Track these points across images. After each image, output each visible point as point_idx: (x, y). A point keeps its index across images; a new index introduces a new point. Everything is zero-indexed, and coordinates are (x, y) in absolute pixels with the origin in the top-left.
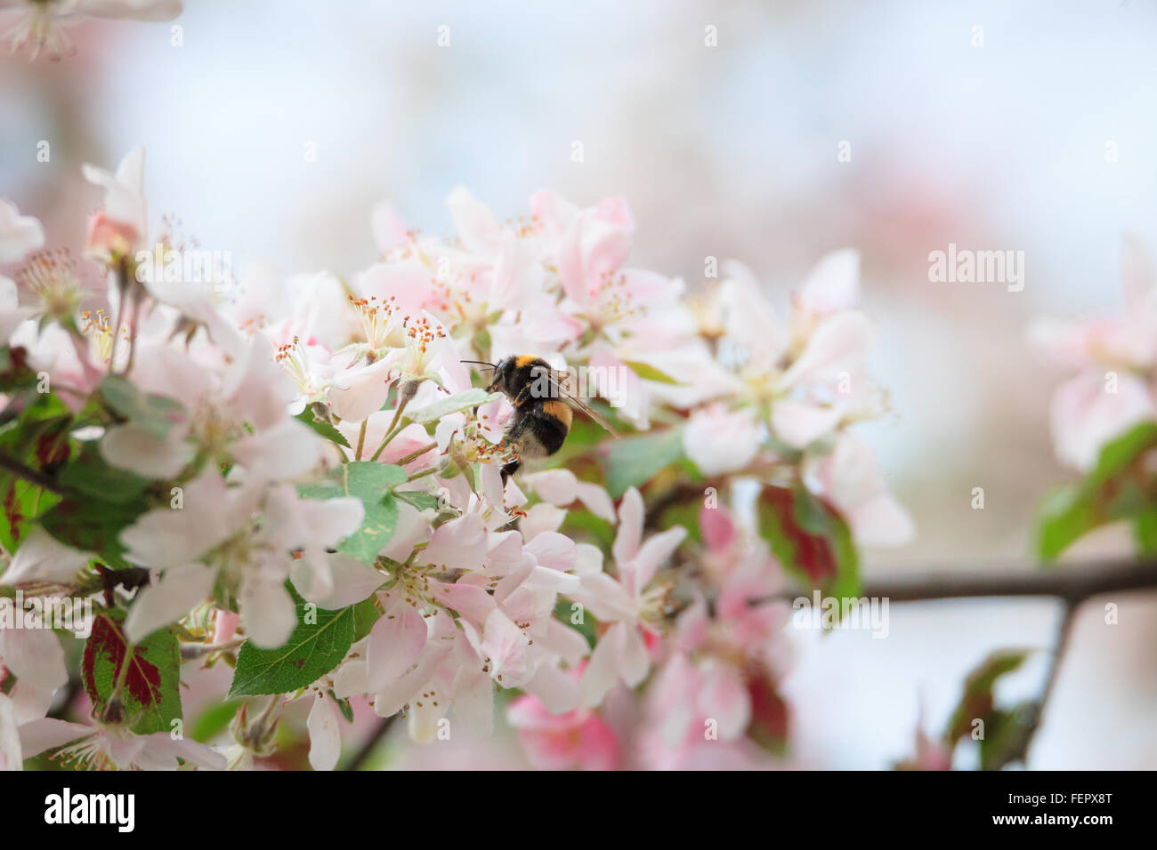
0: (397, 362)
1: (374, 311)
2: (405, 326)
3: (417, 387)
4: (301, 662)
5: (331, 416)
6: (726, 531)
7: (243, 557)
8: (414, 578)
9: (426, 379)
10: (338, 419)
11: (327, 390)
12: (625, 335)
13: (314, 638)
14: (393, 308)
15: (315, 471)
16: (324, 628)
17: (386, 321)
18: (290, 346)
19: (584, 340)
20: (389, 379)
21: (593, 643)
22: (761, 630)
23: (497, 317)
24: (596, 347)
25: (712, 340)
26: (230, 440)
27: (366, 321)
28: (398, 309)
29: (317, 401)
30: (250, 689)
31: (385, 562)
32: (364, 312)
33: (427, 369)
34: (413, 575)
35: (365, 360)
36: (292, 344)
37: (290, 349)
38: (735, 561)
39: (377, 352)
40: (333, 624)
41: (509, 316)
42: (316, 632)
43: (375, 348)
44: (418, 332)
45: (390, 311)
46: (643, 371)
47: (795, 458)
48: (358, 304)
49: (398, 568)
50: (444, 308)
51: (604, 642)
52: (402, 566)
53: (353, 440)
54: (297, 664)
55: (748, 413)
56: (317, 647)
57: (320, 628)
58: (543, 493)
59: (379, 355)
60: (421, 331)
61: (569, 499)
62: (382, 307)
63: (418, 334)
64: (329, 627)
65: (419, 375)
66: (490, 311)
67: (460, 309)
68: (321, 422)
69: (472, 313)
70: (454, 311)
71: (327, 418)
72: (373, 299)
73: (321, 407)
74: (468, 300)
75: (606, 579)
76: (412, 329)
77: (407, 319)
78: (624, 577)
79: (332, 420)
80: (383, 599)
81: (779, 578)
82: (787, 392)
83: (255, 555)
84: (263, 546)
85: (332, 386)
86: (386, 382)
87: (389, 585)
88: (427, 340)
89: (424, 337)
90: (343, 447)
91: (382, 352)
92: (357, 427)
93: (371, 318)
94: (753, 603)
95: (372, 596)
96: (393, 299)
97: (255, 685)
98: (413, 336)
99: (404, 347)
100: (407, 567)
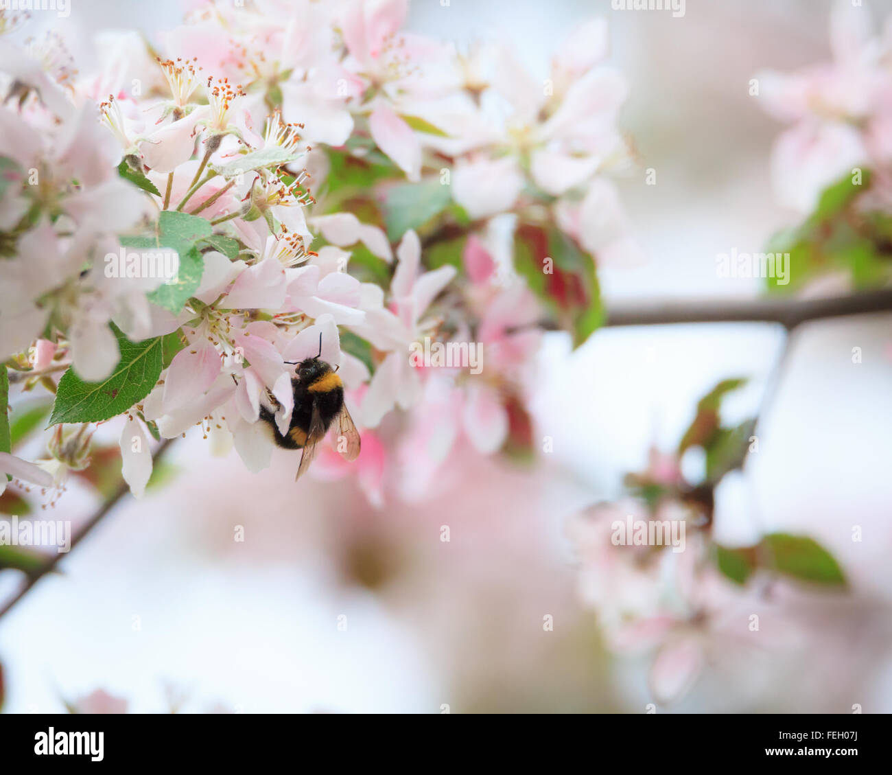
0: (202, 118)
1: (179, 71)
2: (209, 86)
3: (220, 141)
4: (115, 392)
5: (143, 168)
6: (487, 265)
7: (73, 301)
8: (218, 320)
9: (228, 133)
10: (147, 169)
11: (139, 144)
12: (401, 92)
13: (127, 370)
14: (196, 69)
15: (137, 224)
16: (135, 360)
17: (190, 80)
18: (106, 104)
19: (366, 97)
20: (195, 133)
21: (372, 371)
22: (516, 355)
23: (287, 74)
24: (376, 104)
25: (475, 92)
26: (62, 195)
27: (172, 80)
28: (201, 69)
29: (131, 154)
30: (68, 417)
31: (194, 302)
32: (171, 72)
33: (228, 125)
34: (218, 317)
35: (172, 116)
36: (108, 101)
37: (107, 107)
38: (495, 293)
39: (183, 108)
40: (143, 357)
41: (298, 74)
42: (128, 364)
43: (181, 105)
44: (221, 90)
45: (194, 72)
46: (417, 124)
47: (549, 201)
48: (165, 65)
49: (205, 309)
50: (241, 66)
51: (381, 370)
52: (207, 307)
53: (162, 190)
54: (111, 394)
55: (509, 162)
56: (129, 378)
57: (131, 360)
58: (329, 235)
59: (185, 111)
60: (224, 90)
61: (351, 240)
62: (187, 67)
63: (221, 92)
64: (139, 360)
65: (222, 130)
66: (283, 68)
67: (255, 67)
68: (134, 172)
69: (266, 71)
70: (250, 69)
71: (139, 169)
72: (179, 60)
73: (133, 159)
74: (263, 60)
75: (386, 313)
76: (215, 88)
77: (210, 79)
78: (401, 311)
79: (144, 171)
80: (188, 335)
81: (535, 308)
82: (544, 144)
83: (83, 300)
84: (89, 291)
85: (145, 140)
86: (192, 136)
87: (195, 323)
88: (229, 99)
89: (226, 96)
90: (154, 196)
91: (187, 108)
92: (165, 177)
93: (176, 76)
94: (510, 331)
95: (178, 330)
96: (195, 59)
97: (73, 414)
98: (217, 95)
99: (209, 104)
100: (213, 309)
